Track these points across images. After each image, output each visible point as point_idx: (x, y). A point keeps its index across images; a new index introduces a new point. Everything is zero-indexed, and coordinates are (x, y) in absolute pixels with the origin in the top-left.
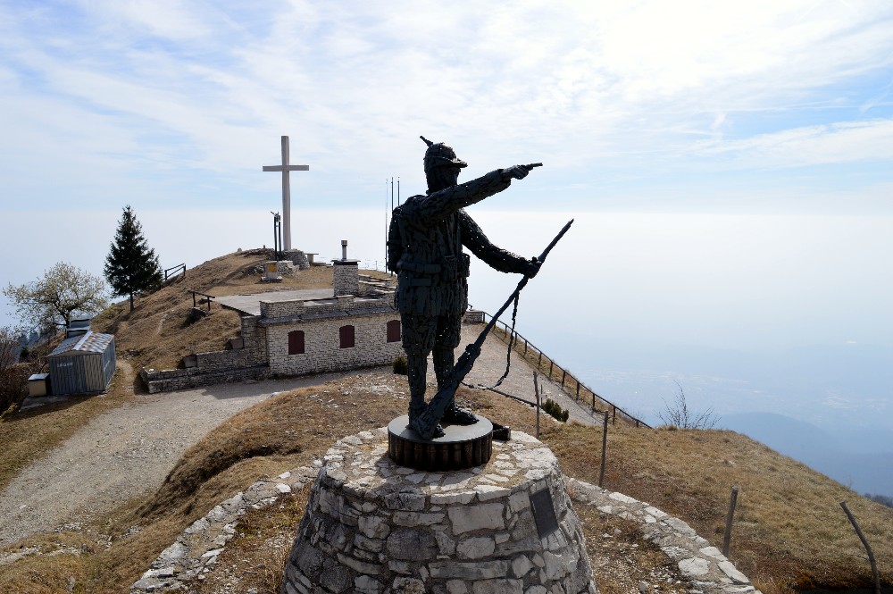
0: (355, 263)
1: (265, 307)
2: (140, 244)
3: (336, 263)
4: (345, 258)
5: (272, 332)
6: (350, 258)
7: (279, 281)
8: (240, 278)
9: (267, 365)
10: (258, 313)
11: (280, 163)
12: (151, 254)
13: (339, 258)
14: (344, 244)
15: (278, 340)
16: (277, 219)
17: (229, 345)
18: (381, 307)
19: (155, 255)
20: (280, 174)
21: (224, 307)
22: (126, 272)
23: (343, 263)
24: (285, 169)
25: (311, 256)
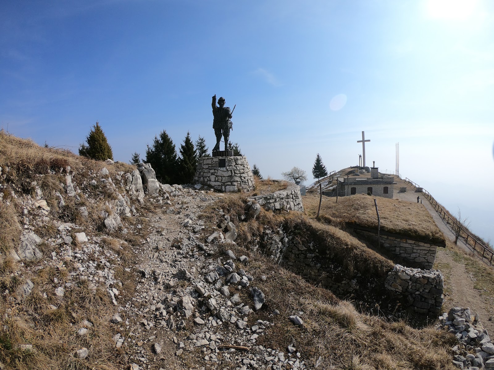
0: (377, 168)
2: (321, 164)
4: (374, 167)
5: (346, 187)
7: (359, 175)
10: (343, 182)
12: (324, 167)
14: (374, 162)
16: (360, 156)
18: (382, 182)
19: (325, 167)
20: (362, 143)
22: (317, 172)
23: (374, 169)
24: (363, 141)
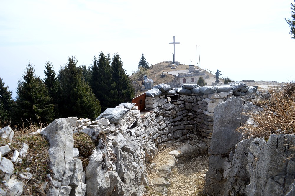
1: (179, 74)
3: (189, 65)
6: (192, 65)
7: (175, 69)
8: (167, 68)
9: (179, 84)
10: (178, 75)
11: (173, 42)
13: (190, 65)
14: (191, 62)
15: (181, 80)
16: (173, 55)
17: (173, 81)
18: (199, 74)
21: (169, 74)
22: (142, 66)
23: (191, 66)
24: (174, 43)
25: (179, 62)
